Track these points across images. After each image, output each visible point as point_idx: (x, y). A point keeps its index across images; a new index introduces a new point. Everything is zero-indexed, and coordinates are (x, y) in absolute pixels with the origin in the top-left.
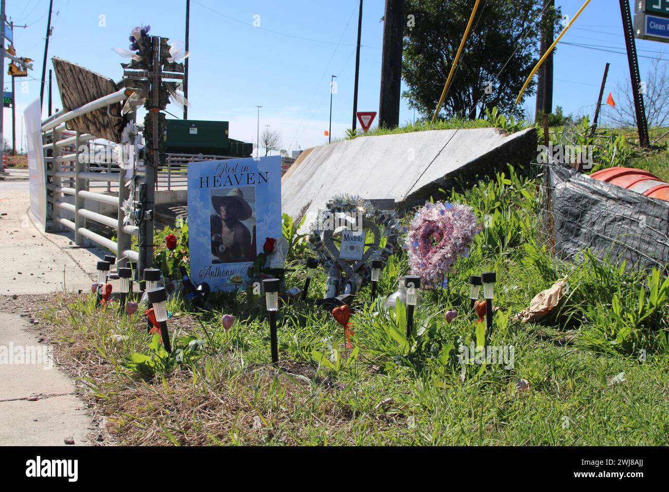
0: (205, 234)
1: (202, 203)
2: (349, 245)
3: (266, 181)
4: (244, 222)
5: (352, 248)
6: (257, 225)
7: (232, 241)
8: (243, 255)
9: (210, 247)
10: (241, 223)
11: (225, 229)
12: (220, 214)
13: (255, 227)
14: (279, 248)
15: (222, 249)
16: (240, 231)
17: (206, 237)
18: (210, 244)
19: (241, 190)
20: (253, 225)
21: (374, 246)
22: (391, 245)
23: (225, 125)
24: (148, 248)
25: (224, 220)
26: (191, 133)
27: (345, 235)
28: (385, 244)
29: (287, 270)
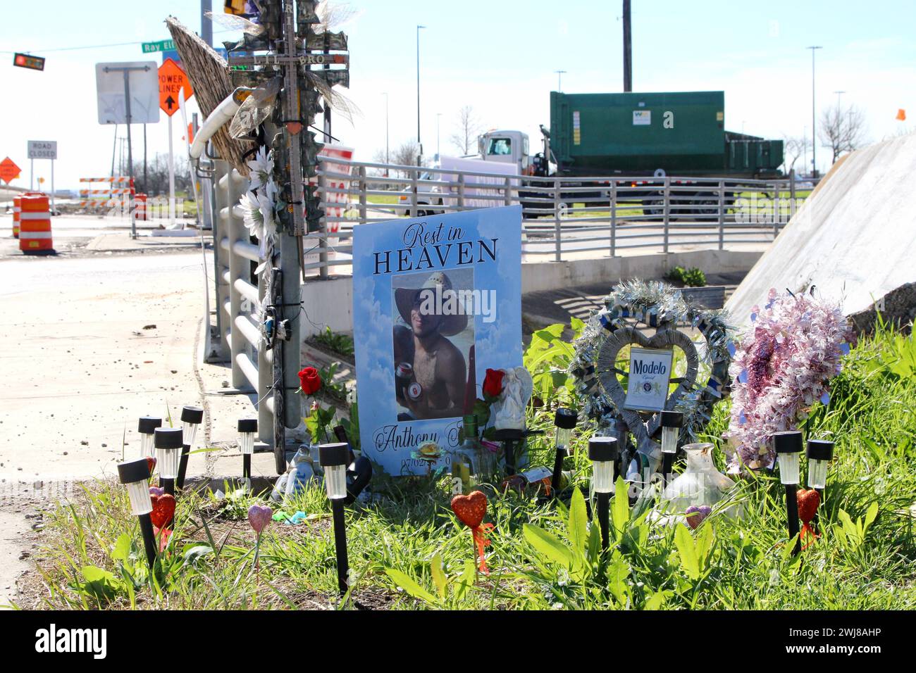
0: (384, 364)
1: (378, 303)
2: (643, 381)
3: (494, 257)
4: (452, 339)
5: (647, 387)
6: (478, 344)
7: (432, 376)
8: (452, 404)
9: (393, 389)
10: (448, 341)
11: (420, 354)
12: (410, 324)
13: (472, 348)
14: (512, 389)
15: (415, 392)
16: (446, 356)
17: (387, 369)
18: (394, 382)
19: (447, 275)
20: (471, 345)
21: (686, 383)
22: (718, 380)
23: (715, 100)
24: (289, 392)
25: (417, 335)
26: (635, 123)
27: (635, 362)
28: (706, 378)
29: (530, 433)
